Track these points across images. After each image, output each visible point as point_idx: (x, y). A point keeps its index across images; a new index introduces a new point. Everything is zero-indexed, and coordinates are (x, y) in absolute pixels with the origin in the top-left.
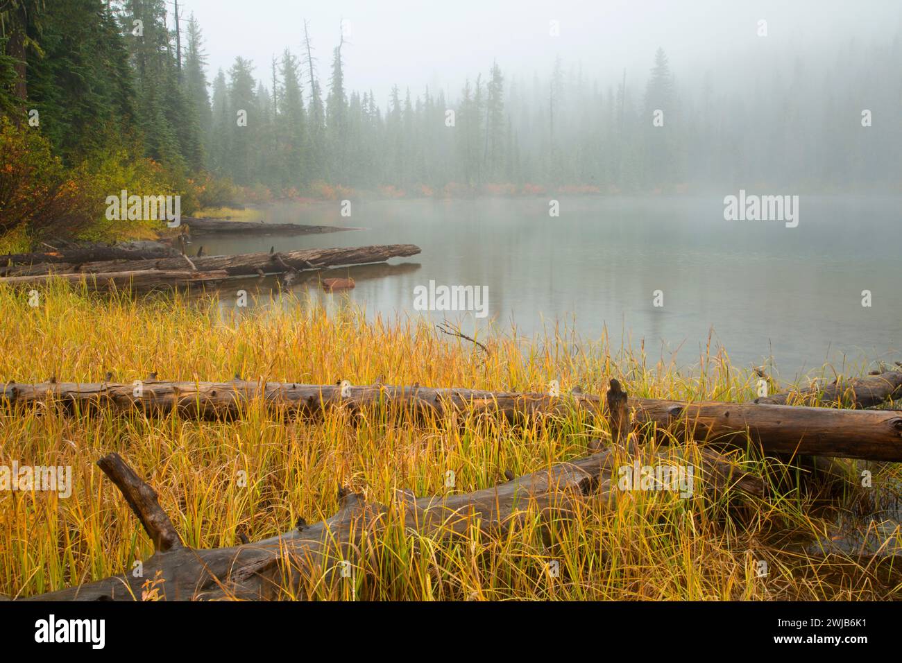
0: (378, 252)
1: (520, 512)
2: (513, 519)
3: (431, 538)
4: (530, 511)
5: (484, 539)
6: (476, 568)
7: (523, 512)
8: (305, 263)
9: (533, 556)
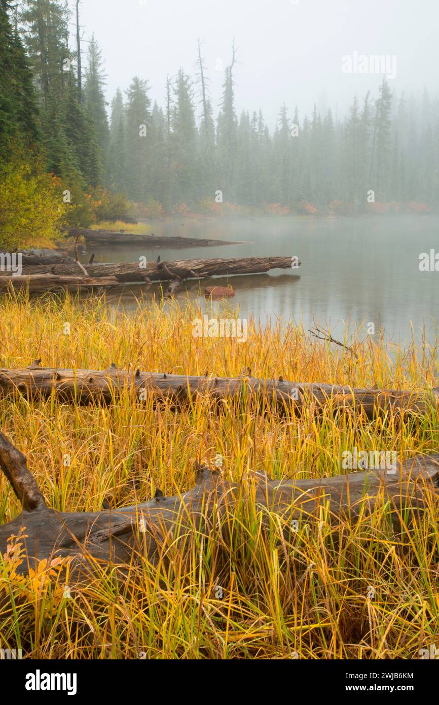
0: (260, 263)
1: (370, 497)
2: (364, 504)
3: (280, 515)
4: (380, 496)
5: (333, 521)
6: (324, 548)
7: (372, 497)
8: (189, 272)
9: (382, 541)
